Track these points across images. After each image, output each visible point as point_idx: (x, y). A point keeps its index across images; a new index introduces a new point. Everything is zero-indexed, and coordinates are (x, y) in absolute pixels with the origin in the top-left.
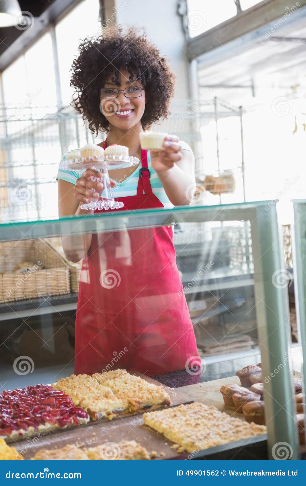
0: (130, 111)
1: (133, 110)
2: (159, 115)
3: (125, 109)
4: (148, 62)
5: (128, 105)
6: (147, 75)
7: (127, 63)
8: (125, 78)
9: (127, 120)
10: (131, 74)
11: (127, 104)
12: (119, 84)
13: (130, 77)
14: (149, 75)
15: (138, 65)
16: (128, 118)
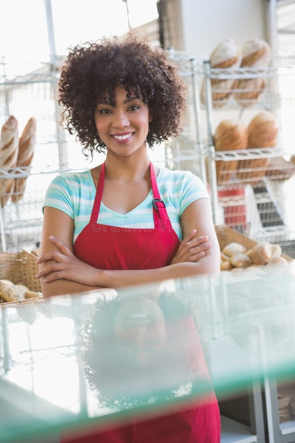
0: (130, 135)
1: (133, 133)
2: (167, 134)
3: (124, 133)
4: (149, 76)
5: (128, 128)
6: (149, 92)
7: (121, 80)
8: (121, 97)
9: (126, 145)
10: (129, 91)
11: (126, 127)
12: (113, 104)
13: (127, 95)
14: (152, 90)
15: (136, 80)
16: (128, 143)
